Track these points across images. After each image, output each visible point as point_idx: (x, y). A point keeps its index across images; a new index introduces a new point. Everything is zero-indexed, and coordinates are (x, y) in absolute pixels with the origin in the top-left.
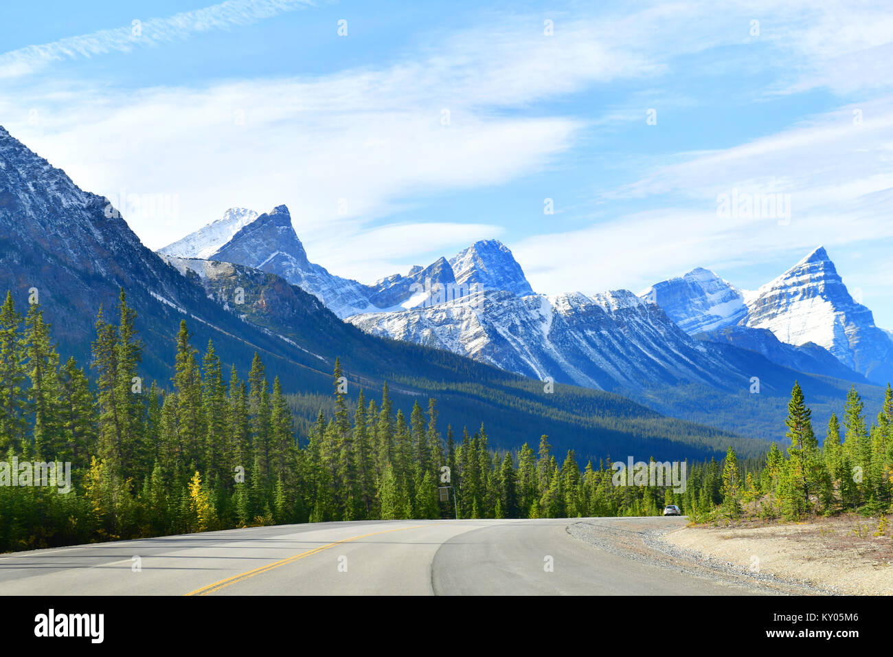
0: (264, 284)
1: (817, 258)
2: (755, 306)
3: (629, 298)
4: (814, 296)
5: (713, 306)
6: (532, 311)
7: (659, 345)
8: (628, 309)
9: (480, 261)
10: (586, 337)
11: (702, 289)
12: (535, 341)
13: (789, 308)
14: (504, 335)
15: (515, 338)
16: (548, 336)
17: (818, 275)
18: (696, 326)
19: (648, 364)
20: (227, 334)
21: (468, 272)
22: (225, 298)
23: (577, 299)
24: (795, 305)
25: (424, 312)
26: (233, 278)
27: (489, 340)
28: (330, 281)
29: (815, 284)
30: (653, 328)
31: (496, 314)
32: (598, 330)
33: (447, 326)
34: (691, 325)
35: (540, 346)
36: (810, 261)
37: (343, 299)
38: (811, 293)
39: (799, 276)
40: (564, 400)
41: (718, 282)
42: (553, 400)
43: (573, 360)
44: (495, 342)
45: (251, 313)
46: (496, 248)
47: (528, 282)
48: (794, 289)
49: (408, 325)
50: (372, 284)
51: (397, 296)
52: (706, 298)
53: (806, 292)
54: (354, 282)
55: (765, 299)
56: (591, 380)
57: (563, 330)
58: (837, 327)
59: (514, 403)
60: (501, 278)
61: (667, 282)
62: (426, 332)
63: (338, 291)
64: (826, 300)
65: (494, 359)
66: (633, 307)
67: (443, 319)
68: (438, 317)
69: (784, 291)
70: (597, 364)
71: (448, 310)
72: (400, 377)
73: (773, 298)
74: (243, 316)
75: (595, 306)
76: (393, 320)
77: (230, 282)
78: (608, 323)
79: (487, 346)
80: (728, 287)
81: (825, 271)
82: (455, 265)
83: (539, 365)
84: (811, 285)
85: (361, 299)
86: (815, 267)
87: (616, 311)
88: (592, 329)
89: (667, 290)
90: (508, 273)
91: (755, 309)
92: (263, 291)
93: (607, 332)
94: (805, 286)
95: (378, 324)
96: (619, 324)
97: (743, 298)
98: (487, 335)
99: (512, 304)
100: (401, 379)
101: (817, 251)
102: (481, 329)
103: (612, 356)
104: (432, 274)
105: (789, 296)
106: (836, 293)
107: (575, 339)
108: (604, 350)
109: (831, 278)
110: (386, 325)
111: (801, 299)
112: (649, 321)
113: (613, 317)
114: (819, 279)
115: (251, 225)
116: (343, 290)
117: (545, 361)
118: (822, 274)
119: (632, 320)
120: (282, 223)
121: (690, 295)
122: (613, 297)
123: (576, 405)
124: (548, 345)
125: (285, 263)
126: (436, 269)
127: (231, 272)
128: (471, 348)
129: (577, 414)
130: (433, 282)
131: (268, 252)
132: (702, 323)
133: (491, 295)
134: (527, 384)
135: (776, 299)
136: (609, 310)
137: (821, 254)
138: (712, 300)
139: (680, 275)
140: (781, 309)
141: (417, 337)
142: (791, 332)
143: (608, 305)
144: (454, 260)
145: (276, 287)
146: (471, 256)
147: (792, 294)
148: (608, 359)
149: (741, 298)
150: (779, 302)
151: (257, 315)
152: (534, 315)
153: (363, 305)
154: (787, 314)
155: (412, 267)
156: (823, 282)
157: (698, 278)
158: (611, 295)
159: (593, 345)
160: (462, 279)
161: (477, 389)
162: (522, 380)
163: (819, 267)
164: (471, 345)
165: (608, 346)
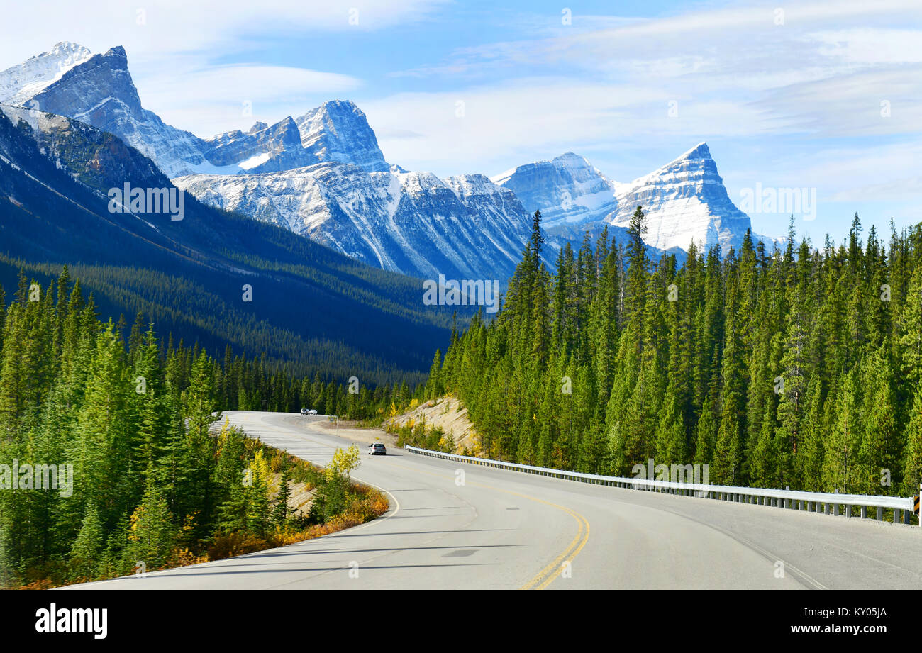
0: (99, 143)
1: (698, 155)
2: (626, 200)
3: (485, 184)
4: (690, 196)
5: (581, 195)
6: (379, 189)
7: (511, 237)
8: (482, 196)
9: (330, 123)
10: (434, 222)
11: (570, 176)
12: (379, 222)
13: (662, 206)
14: (347, 212)
15: (359, 216)
16: (393, 218)
17: (697, 173)
18: (559, 215)
19: (497, 257)
20: (60, 195)
21: (316, 135)
22: (57, 153)
23: (428, 181)
24: (669, 204)
25: (263, 178)
26: (67, 133)
27: (330, 216)
28: (162, 130)
29: (693, 183)
30: (506, 219)
31: (340, 189)
32: (447, 216)
33: (286, 196)
34: (555, 214)
35: (384, 227)
36: (690, 157)
37: (175, 152)
38: (687, 192)
39: (677, 172)
40: (399, 291)
41: (589, 171)
42: (387, 292)
43: (418, 245)
44: (336, 218)
45: (84, 173)
46: (350, 111)
47: (380, 151)
48: (670, 186)
49: (245, 191)
50: (209, 138)
51: (235, 154)
52: (574, 186)
53: (683, 189)
54: (189, 135)
55: (637, 194)
56: (434, 269)
57: (411, 212)
58: (711, 231)
59: (347, 291)
60: (352, 144)
61: (533, 164)
62: (263, 201)
63: (171, 143)
64: (703, 202)
65: (334, 236)
66: (488, 195)
67: (283, 188)
68: (278, 186)
69: (658, 187)
70: (442, 252)
71: (289, 179)
72: (232, 253)
73: (646, 193)
74: (75, 175)
75: (447, 190)
76: (229, 184)
77: (63, 138)
78: (460, 210)
79: (327, 222)
80: (599, 177)
81: (705, 170)
82: (303, 124)
83: (380, 247)
84: (688, 183)
85: (195, 154)
86: (695, 165)
87: (468, 197)
88: (441, 214)
89: (533, 173)
90: (360, 139)
91: (626, 203)
92: (97, 151)
93: (457, 219)
94: (682, 184)
95: (213, 188)
96: (471, 211)
97: (614, 191)
98: (328, 210)
99: (358, 180)
100: (233, 255)
101: (699, 147)
102: (323, 202)
103: (459, 245)
104: (276, 134)
105: (664, 193)
106: (715, 195)
107: (422, 222)
108: (452, 237)
109: (710, 178)
110: (221, 189)
111: (676, 198)
112: (503, 210)
113: (465, 203)
114: (698, 178)
115: (83, 65)
116: (176, 142)
117: (387, 243)
118: (702, 173)
119: (485, 208)
120: (117, 66)
121: (557, 182)
122: (467, 181)
123: (411, 297)
124: (393, 227)
125: (117, 111)
126: (281, 129)
127: (66, 126)
128: (310, 223)
129: (409, 307)
130: (277, 142)
131: (99, 97)
132: (567, 213)
133: (338, 167)
134: (363, 271)
135: (650, 195)
136: (462, 195)
137: (703, 151)
138: (580, 189)
139: (549, 159)
140: (654, 207)
141: (253, 205)
142: (661, 232)
143: (461, 190)
144: (302, 119)
145: (112, 148)
146: (321, 116)
147: (667, 191)
148: (455, 248)
149: (611, 190)
150: (652, 199)
151: (90, 174)
152: (381, 193)
153: (197, 161)
154: (659, 213)
155: (254, 123)
156: (701, 181)
157: (568, 164)
158: (465, 179)
159: (441, 231)
160: (308, 142)
161: (310, 272)
162: (358, 266)
163: (699, 165)
164: (311, 219)
165: (457, 234)
